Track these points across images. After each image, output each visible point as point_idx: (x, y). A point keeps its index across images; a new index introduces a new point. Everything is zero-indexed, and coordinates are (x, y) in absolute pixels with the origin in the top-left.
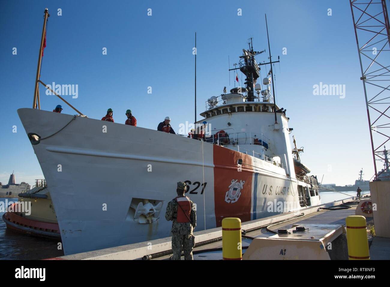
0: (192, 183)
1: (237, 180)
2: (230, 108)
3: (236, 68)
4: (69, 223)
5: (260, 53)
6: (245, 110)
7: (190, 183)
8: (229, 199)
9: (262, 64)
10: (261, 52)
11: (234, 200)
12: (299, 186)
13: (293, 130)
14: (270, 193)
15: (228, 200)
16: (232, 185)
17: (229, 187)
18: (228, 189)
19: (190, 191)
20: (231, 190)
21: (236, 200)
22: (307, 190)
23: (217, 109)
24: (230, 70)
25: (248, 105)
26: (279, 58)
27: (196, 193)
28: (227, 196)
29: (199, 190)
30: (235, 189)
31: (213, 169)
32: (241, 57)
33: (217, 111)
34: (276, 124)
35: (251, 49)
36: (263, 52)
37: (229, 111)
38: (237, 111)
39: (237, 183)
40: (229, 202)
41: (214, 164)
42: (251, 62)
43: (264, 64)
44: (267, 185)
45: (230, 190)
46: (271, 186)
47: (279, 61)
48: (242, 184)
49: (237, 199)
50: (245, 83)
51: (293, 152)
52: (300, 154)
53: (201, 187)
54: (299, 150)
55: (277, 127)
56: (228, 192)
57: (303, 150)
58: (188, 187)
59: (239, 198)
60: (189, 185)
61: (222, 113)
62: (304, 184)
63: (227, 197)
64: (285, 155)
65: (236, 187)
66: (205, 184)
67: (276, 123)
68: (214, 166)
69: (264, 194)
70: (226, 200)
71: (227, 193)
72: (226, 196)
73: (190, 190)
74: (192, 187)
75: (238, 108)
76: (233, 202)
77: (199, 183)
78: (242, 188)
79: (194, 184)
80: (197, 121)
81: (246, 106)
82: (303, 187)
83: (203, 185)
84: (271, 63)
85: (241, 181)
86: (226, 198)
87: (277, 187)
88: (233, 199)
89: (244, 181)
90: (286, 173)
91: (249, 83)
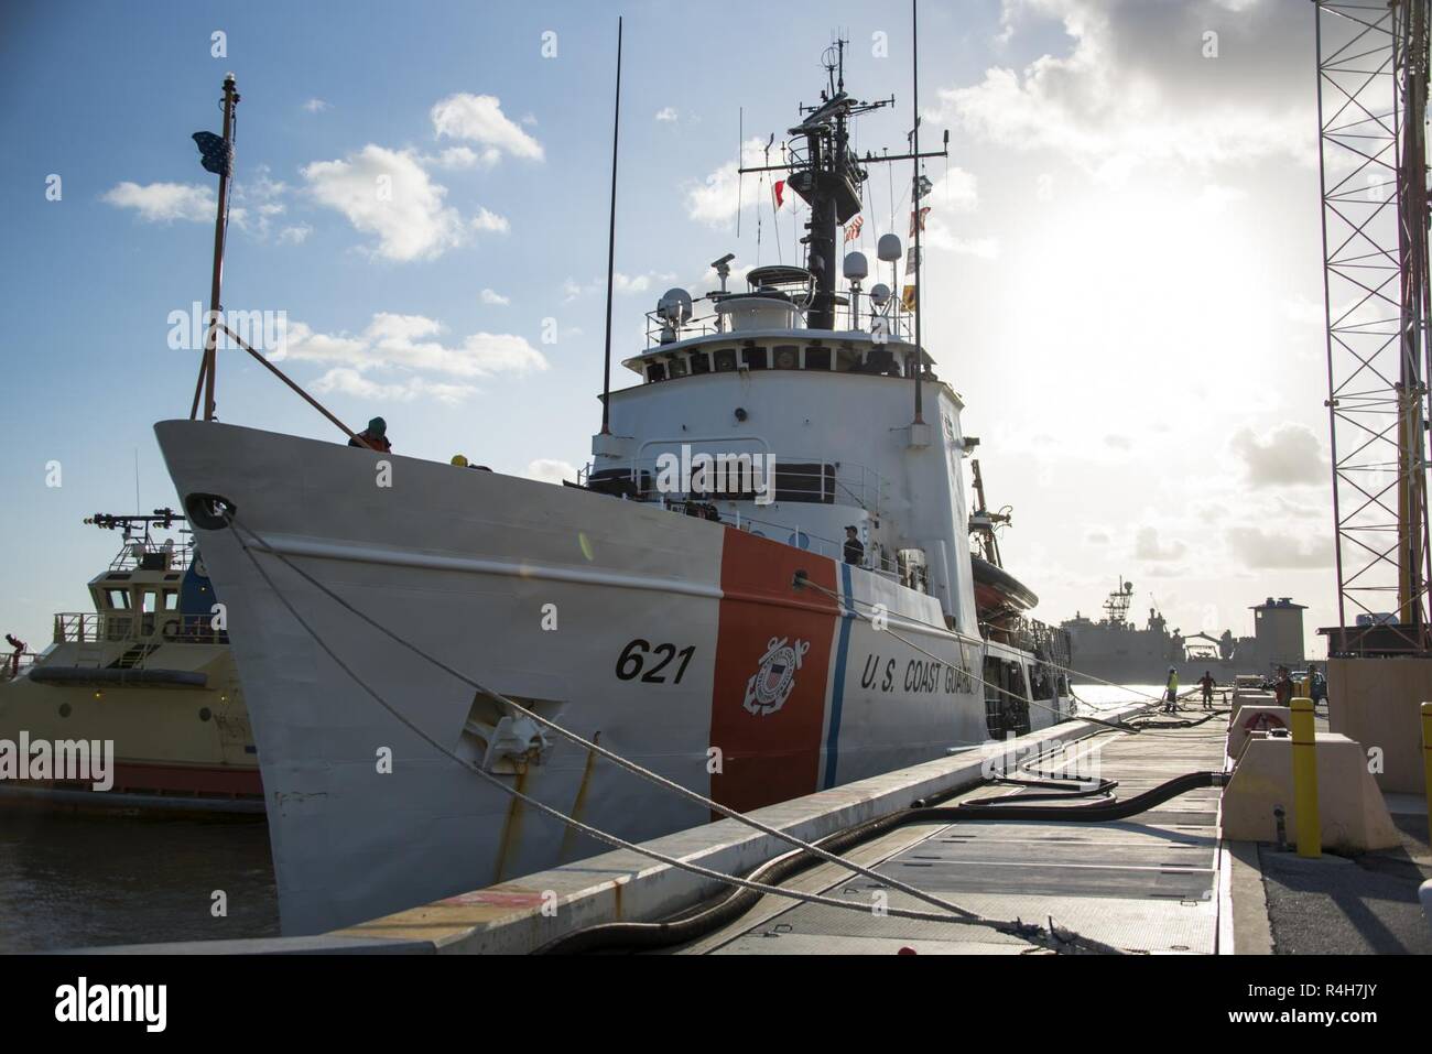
0: (653, 647)
1: (785, 640)
2: (744, 351)
3: (770, 165)
4: (295, 770)
5: (871, 108)
6: (802, 363)
7: (645, 647)
8: (755, 702)
9: (876, 160)
10: (876, 106)
11: (772, 704)
12: (990, 658)
13: (978, 444)
14: (886, 684)
15: (752, 704)
16: (768, 655)
17: (760, 661)
18: (756, 669)
19: (646, 672)
20: (766, 672)
21: (778, 706)
22: (1020, 674)
23: (694, 349)
24: (741, 171)
25: (816, 342)
26: (946, 140)
27: (661, 680)
28: (753, 690)
29: (670, 671)
30: (778, 669)
31: (716, 604)
32: (794, 132)
33: (692, 358)
34: (917, 426)
35: (837, 92)
36: (884, 103)
37: (740, 364)
38: (770, 363)
39: (784, 650)
40: (754, 709)
41: (723, 587)
42: (834, 145)
43: (883, 159)
44: (878, 658)
45: (763, 671)
46: (893, 661)
47: (945, 154)
48: (800, 650)
49: (780, 702)
50: (803, 241)
51: (973, 527)
52: (999, 530)
53: (677, 662)
54: (997, 518)
55: (918, 434)
56: (754, 678)
57: (1007, 518)
58: (639, 660)
59: (787, 700)
60: (644, 654)
61: (712, 368)
62: (1008, 654)
63: (751, 693)
64: (943, 543)
65: (782, 662)
66: (689, 651)
67: (919, 421)
68: (721, 593)
69: (865, 685)
70: (747, 704)
71: (751, 681)
72: (748, 692)
73: (645, 670)
74: (651, 660)
75: (777, 351)
76: (766, 710)
77: (671, 648)
78: (800, 665)
79: (658, 650)
80: (610, 391)
81: (808, 346)
82: (1004, 664)
83: (682, 653)
84: (916, 156)
85: (798, 643)
86: (749, 698)
87: (912, 662)
88: (770, 701)
89: (808, 643)
90: (944, 612)
91: (820, 240)
